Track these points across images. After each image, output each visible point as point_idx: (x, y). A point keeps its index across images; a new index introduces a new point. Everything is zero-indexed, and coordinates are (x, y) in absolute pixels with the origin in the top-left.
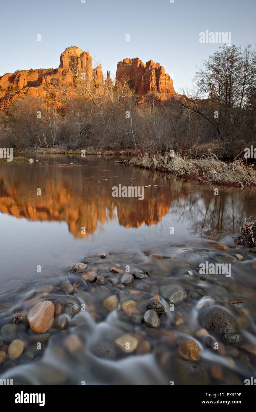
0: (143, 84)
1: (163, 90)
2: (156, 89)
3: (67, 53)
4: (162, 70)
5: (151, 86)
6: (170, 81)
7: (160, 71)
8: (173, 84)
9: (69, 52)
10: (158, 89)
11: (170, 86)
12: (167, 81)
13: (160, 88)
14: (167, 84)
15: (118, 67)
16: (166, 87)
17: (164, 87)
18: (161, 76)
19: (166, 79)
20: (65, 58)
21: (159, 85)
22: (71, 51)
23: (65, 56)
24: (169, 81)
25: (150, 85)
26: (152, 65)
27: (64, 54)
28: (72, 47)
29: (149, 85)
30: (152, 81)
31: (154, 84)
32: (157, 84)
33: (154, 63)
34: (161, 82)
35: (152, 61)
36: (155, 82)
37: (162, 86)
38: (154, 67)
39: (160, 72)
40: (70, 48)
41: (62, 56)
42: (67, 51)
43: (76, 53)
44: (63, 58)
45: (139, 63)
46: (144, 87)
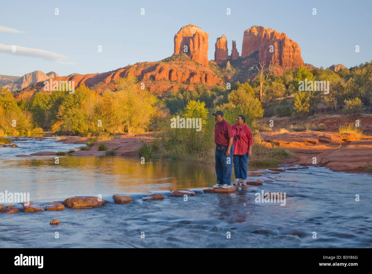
0: (266, 56)
1: (286, 63)
2: (278, 63)
3: (181, 33)
4: (285, 42)
5: (274, 60)
6: (296, 53)
7: (283, 42)
8: (300, 55)
9: (184, 32)
10: (281, 64)
11: (296, 58)
12: (291, 54)
13: (284, 61)
14: (291, 57)
15: (244, 36)
16: (291, 60)
17: (288, 60)
18: (285, 48)
19: (291, 51)
20: (178, 39)
21: (282, 57)
22: (186, 30)
23: (178, 37)
24: (294, 53)
25: (273, 58)
26: (276, 36)
27: (178, 35)
28: (187, 26)
29: (271, 57)
30: (274, 54)
31: (277, 57)
32: (280, 57)
33: (278, 34)
34: (285, 54)
35: (276, 32)
36: (278, 55)
37: (285, 59)
38: (278, 38)
39: (283, 44)
40: (185, 27)
41: (176, 37)
42: (181, 30)
43: (191, 33)
44: (176, 39)
45: (264, 32)
46: (267, 60)
